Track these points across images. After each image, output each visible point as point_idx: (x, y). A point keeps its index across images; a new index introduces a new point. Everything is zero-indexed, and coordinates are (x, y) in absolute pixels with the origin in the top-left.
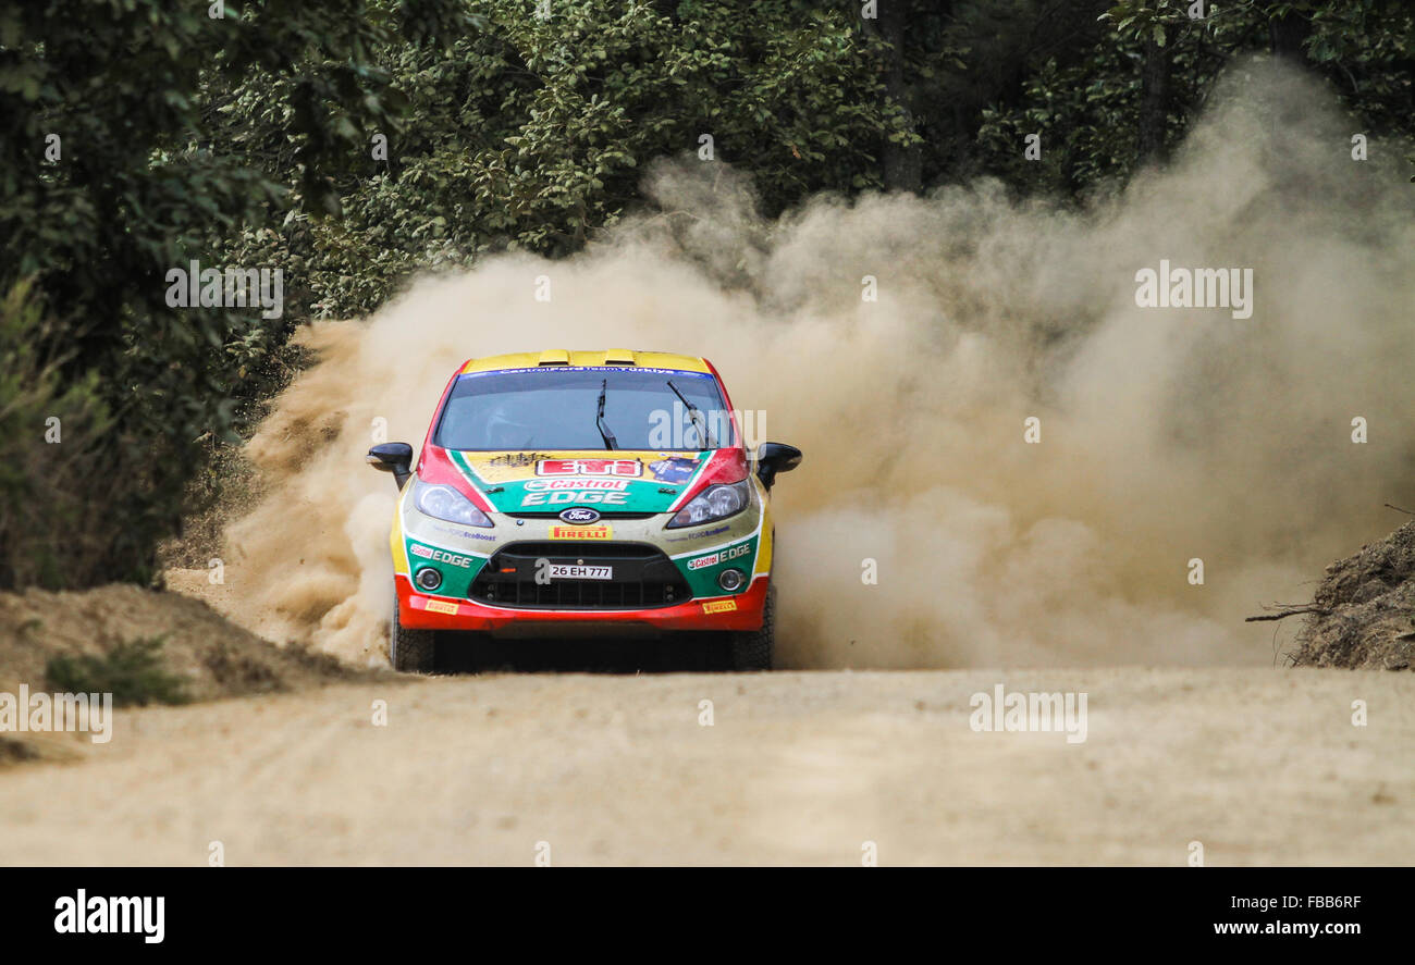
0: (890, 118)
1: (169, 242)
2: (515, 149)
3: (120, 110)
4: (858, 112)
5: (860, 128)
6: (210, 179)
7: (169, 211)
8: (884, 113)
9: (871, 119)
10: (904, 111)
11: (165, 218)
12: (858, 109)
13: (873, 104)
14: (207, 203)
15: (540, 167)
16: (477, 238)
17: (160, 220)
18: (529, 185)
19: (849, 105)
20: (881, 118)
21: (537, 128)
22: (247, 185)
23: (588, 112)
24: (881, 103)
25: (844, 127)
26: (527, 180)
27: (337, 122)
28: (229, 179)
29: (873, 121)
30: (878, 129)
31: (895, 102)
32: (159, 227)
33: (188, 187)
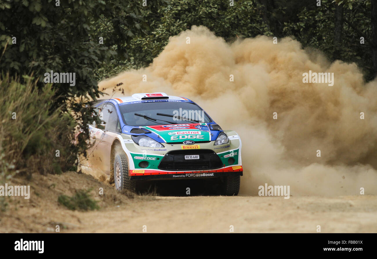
0: (263, 28)
1: (83, 70)
2: (155, 35)
3: (70, 30)
4: (255, 26)
5: (255, 31)
6: (95, 50)
7: (84, 60)
8: (262, 27)
9: (258, 28)
10: (268, 26)
11: (82, 62)
12: (254, 25)
13: (259, 24)
14: (94, 57)
15: (162, 41)
16: (142, 63)
17: (81, 63)
18: (159, 46)
19: (252, 24)
20: (261, 28)
21: (161, 29)
22: (105, 52)
23: (176, 25)
24: (261, 24)
25: (250, 30)
26: (158, 44)
27: (127, 32)
28: (100, 50)
29: (259, 29)
30: (260, 31)
31: (265, 23)
32: (80, 65)
33: (89, 52)
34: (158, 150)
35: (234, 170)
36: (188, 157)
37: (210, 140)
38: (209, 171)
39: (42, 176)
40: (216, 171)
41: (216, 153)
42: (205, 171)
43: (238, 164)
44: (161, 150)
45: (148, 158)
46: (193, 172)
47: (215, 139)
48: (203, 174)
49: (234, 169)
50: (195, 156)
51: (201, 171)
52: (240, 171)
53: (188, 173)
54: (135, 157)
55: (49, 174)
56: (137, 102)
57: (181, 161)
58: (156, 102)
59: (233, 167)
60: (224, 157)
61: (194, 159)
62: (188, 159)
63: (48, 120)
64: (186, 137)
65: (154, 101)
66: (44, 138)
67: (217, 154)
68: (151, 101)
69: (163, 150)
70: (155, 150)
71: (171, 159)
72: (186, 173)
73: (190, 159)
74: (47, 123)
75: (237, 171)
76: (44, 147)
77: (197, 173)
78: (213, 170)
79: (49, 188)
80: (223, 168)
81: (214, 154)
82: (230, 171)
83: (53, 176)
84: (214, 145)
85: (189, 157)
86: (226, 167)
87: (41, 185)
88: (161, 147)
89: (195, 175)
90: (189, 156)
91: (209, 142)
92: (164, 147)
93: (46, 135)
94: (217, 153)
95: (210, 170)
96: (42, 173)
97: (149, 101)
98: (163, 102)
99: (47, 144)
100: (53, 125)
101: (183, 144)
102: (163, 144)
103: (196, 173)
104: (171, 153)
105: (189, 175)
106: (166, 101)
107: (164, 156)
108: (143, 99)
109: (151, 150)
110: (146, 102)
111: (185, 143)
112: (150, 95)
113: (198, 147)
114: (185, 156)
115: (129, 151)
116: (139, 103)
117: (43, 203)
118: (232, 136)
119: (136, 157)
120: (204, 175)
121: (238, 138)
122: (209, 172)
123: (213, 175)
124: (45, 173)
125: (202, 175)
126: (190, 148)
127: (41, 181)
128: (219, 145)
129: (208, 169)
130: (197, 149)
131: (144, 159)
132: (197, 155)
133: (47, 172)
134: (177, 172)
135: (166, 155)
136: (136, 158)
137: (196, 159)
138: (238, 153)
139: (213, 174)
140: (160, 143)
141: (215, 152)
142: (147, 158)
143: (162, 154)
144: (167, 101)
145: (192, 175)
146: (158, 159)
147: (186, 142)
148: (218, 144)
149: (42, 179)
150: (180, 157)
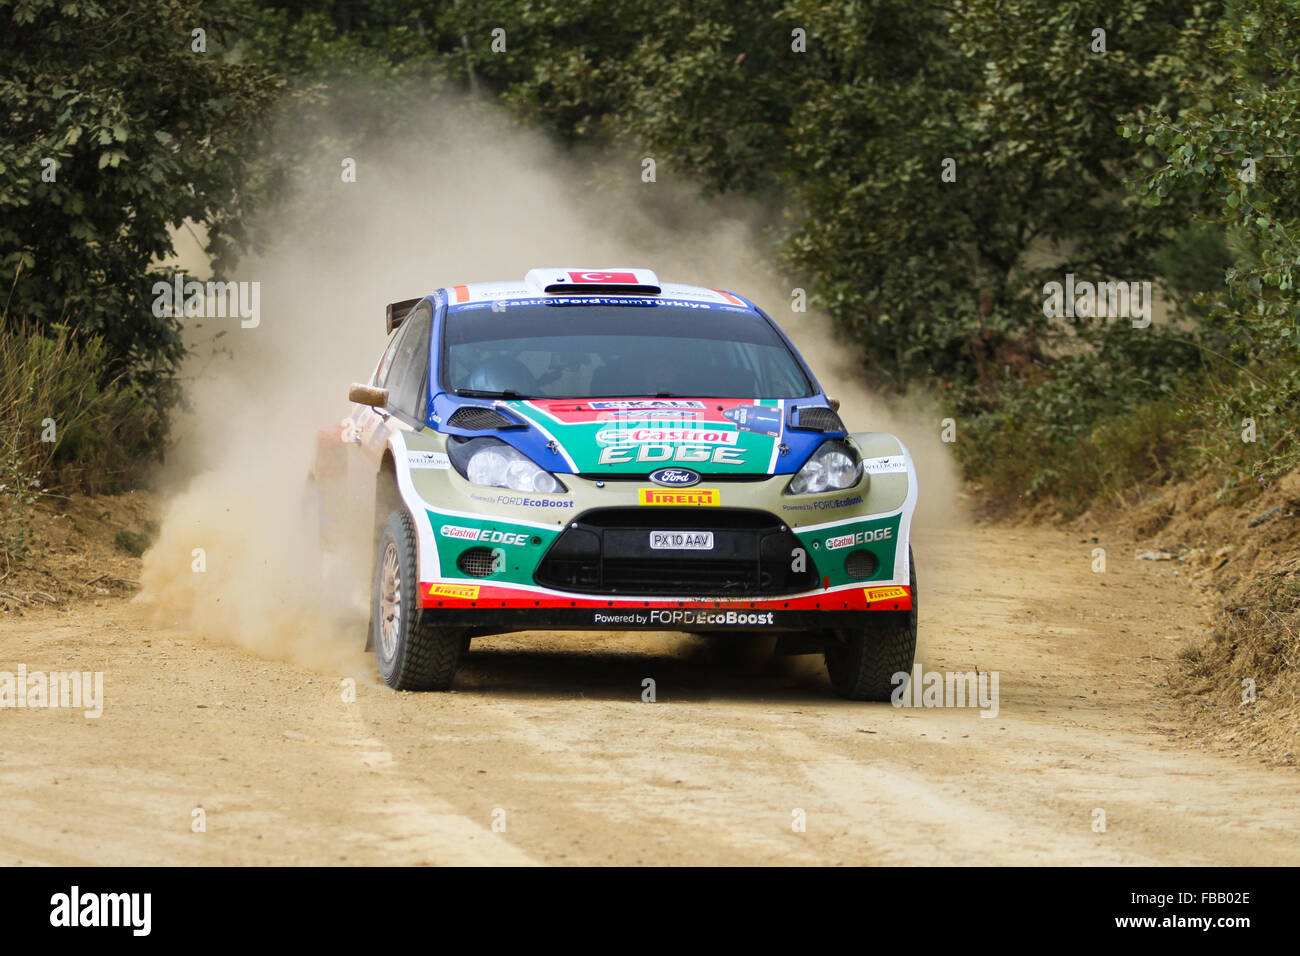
34: (538, 504)
35: (869, 604)
36: (662, 541)
37: (771, 471)
38: (753, 604)
39: (88, 499)
40: (786, 603)
41: (788, 530)
42: (736, 600)
43: (890, 577)
44: (553, 504)
45: (497, 537)
46: (681, 603)
47: (792, 466)
48: (729, 614)
49: (869, 600)
50: (694, 535)
51: (718, 600)
52: (896, 607)
53: (660, 607)
54: (443, 530)
55: (99, 496)
56: (523, 303)
57: (633, 554)
58: (602, 304)
59: (866, 592)
60: (827, 544)
61: (689, 547)
62: (666, 547)
63: (96, 401)
64: (668, 453)
65: (598, 301)
66: (89, 433)
67: (796, 531)
68: (585, 301)
69: (559, 504)
70: (525, 502)
71: (589, 543)
72: (650, 607)
73: (670, 545)
74: (95, 407)
75: (884, 609)
76: (91, 448)
77: (702, 610)
78: (770, 599)
79: (99, 518)
80: (821, 591)
81: (779, 531)
82: (849, 608)
83: (106, 498)
84: (787, 490)
85: (670, 540)
86: (831, 590)
87: (87, 514)
88: (556, 492)
89: (689, 619)
90: (669, 535)
91: (765, 477)
92: (566, 490)
93: (94, 426)
94: (796, 526)
95: (759, 599)
96: (88, 494)
97: (576, 299)
98: (633, 305)
99: (95, 444)
100: (106, 410)
101: (649, 480)
102: (564, 481)
103: (696, 609)
104: (593, 518)
105: (666, 617)
106: (645, 305)
107: (560, 529)
108: (549, 289)
109: (511, 501)
110: (562, 301)
111: (659, 477)
112: (585, 277)
113: (710, 500)
114: (653, 534)
115: (426, 501)
116: (530, 305)
117: (89, 545)
118: (881, 459)
119: (450, 527)
120: (731, 618)
121: (903, 470)
122: (756, 607)
123: (771, 622)
124: (92, 494)
125: (720, 620)
126: (675, 500)
127: (86, 508)
128: (810, 492)
129: (751, 596)
130: (708, 504)
131: (481, 539)
132: (704, 534)
133: (96, 492)
134: (611, 603)
135: (568, 527)
136: (448, 531)
137: (697, 547)
138: (894, 533)
139: (770, 616)
140: (551, 473)
141: (783, 523)
142: (491, 534)
143: (553, 522)
144: (649, 302)
145: (678, 615)
146: (537, 540)
147: (663, 474)
148: (804, 489)
149: (87, 504)
150: (630, 535)
